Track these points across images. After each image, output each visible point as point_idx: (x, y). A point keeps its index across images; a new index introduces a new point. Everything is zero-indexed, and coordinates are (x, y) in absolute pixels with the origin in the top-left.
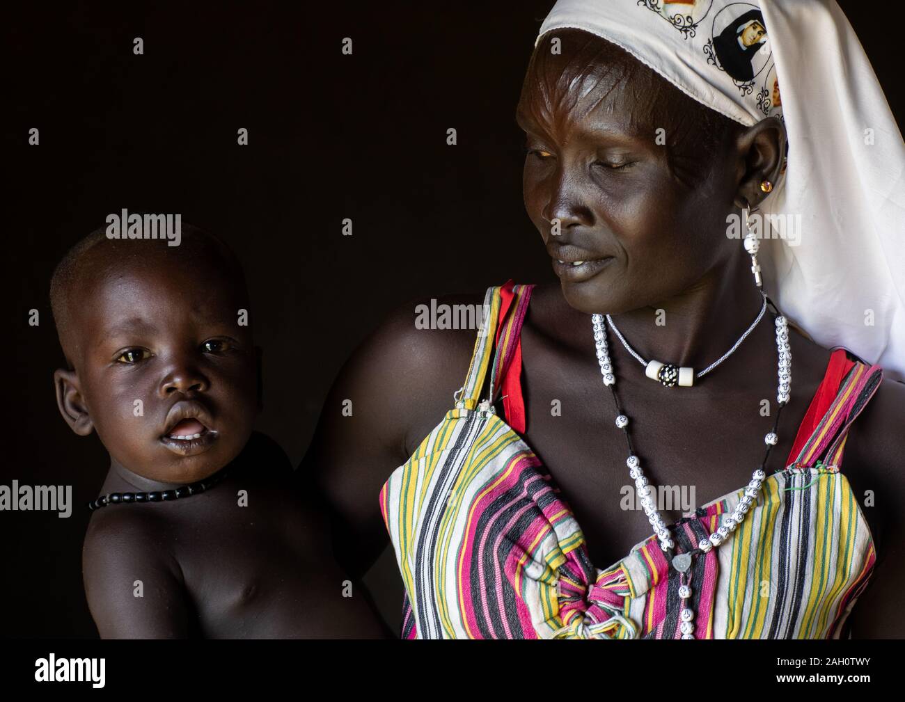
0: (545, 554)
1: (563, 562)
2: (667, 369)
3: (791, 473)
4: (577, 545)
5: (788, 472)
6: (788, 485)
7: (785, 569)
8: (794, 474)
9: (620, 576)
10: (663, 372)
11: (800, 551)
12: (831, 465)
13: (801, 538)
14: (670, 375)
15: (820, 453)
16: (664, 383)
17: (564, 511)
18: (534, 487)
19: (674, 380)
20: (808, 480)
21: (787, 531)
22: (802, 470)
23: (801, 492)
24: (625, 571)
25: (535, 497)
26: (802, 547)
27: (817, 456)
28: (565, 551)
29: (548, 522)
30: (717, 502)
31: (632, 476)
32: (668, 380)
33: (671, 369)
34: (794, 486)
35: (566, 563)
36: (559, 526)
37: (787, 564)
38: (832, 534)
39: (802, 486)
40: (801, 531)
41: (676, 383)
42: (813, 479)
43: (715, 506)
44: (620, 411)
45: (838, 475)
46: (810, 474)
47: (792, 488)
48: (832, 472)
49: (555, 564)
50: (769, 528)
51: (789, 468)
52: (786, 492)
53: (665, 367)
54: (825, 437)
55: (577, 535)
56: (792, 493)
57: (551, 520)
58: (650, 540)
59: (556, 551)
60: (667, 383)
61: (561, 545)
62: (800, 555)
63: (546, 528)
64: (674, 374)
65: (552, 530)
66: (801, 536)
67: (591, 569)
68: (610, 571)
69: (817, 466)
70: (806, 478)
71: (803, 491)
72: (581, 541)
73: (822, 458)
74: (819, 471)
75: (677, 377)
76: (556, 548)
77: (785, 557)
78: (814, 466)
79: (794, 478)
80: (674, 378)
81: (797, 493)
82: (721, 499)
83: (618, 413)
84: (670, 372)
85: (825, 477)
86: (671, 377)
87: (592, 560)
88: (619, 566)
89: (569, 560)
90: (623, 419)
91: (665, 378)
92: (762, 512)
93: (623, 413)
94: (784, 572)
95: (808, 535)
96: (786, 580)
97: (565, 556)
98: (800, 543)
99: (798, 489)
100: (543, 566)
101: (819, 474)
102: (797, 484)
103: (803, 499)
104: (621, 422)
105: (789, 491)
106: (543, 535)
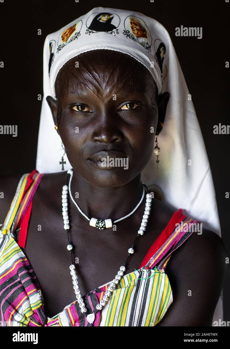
0: (23, 310)
1: (32, 314)
2: (100, 222)
3: (142, 271)
4: (39, 306)
5: (141, 271)
6: (140, 277)
7: (133, 318)
8: (143, 271)
9: (57, 322)
10: (98, 223)
11: (141, 309)
12: (161, 269)
13: (142, 303)
14: (102, 224)
15: (158, 262)
16: (99, 228)
17: (35, 290)
18: (23, 277)
19: (104, 226)
20: (149, 275)
21: (136, 299)
22: (147, 270)
23: (146, 280)
24: (59, 319)
25: (23, 282)
26: (142, 307)
27: (156, 263)
28: (33, 309)
29: (27, 295)
30: (106, 285)
31: (71, 274)
32: (101, 226)
33: (102, 221)
34: (143, 278)
35: (33, 315)
36: (31, 297)
37: (134, 315)
38: (158, 301)
39: (146, 278)
40: (143, 300)
41: (105, 228)
42: (152, 274)
43: (105, 287)
44: (70, 242)
45: (164, 274)
46: (151, 272)
47: (141, 279)
48: (162, 272)
49: (28, 315)
50: (127, 298)
51: (142, 269)
52: (138, 280)
53: (99, 221)
54: (161, 255)
55: (39, 302)
56: (141, 280)
57: (28, 294)
58: (73, 304)
59: (29, 309)
60: (101, 228)
61: (32, 306)
62: (141, 311)
63: (26, 297)
64: (104, 224)
65: (28, 299)
66: (142, 302)
67: (45, 318)
68: (53, 319)
69: (155, 269)
70: (149, 274)
71: (147, 280)
72: (41, 304)
73: (157, 265)
74: (155, 271)
75: (105, 225)
76: (29, 307)
77: (133, 312)
78: (153, 269)
79: (144, 273)
80: (104, 225)
81: (144, 281)
82: (108, 284)
83: (69, 243)
84: (102, 223)
85: (157, 274)
86: (103, 225)
87: (45, 314)
88: (57, 317)
89: (34, 313)
90: (70, 246)
91: (100, 226)
92: (125, 290)
93: (71, 243)
94: (132, 319)
95: (146, 301)
96: (133, 323)
97: (33, 311)
98: (142, 305)
99: (144, 279)
100: (22, 315)
101: (155, 272)
102: (145, 277)
103: (146, 284)
104: (69, 248)
105: (140, 280)
106: (24, 301)
